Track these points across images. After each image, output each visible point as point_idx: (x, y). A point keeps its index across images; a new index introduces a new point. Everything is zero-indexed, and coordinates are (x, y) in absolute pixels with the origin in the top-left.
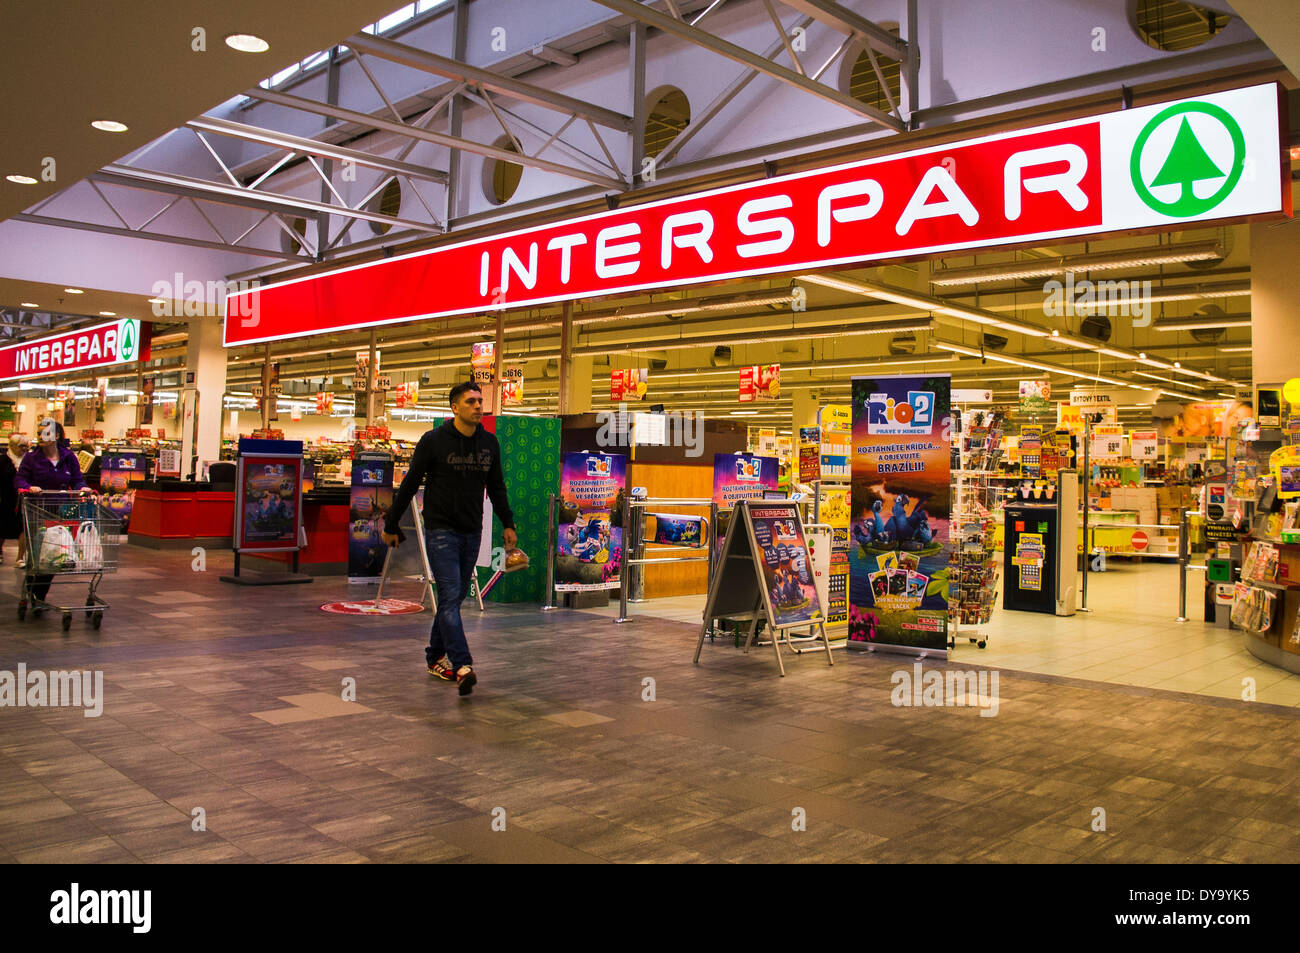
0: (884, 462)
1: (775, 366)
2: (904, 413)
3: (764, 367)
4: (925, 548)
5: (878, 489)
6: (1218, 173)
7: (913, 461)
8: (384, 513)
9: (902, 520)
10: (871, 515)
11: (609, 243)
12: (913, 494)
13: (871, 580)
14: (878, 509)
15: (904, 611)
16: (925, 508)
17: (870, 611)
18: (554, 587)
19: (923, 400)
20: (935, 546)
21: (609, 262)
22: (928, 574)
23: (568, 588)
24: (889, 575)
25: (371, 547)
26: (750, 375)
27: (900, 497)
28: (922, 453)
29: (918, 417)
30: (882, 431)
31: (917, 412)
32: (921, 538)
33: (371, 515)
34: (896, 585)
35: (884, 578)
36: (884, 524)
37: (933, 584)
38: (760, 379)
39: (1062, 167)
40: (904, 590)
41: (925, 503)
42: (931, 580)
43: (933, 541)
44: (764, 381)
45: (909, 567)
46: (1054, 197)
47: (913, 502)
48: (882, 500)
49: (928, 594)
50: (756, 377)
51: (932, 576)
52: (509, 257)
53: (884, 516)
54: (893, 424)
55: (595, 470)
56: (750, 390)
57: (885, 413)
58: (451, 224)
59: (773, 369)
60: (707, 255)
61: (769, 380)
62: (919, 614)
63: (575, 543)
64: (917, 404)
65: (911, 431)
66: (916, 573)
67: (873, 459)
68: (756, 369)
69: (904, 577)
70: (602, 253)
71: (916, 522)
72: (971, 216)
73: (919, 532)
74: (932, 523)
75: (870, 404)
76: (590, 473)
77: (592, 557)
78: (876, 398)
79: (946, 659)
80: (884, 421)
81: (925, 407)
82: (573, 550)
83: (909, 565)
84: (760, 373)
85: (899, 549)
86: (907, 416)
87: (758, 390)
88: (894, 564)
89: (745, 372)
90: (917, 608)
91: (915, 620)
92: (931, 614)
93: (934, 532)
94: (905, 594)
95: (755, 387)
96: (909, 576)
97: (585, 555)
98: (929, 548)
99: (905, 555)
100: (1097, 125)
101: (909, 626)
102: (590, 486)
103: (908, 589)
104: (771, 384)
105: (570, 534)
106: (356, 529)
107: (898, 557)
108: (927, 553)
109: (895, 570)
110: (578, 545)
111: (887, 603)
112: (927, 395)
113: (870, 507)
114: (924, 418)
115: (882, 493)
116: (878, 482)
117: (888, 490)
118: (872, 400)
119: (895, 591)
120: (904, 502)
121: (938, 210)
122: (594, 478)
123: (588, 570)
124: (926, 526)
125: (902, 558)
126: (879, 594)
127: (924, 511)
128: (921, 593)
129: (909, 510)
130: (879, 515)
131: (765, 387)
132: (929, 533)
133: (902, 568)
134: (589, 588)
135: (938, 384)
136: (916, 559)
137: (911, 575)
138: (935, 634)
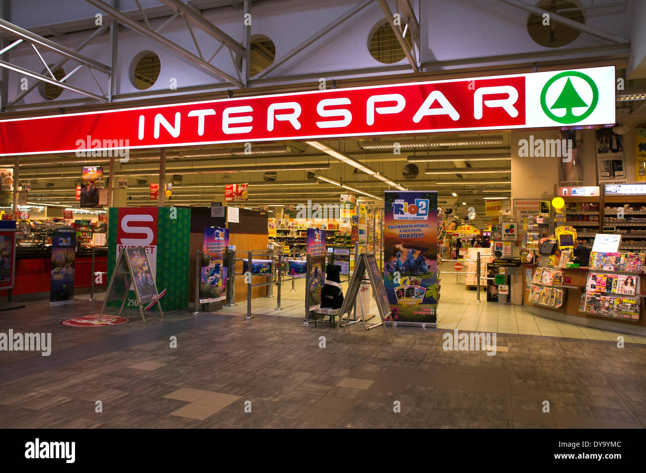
0: (403, 233)
1: (245, 184)
2: (413, 209)
3: (239, 185)
4: (424, 274)
5: (399, 246)
6: (585, 105)
7: (418, 233)
8: (71, 263)
9: (412, 261)
10: (396, 259)
11: (231, 115)
12: (417, 248)
13: (396, 291)
14: (399, 256)
15: (414, 305)
16: (425, 255)
17: (395, 306)
18: (199, 301)
19: (423, 203)
20: (429, 273)
21: (231, 126)
22: (426, 287)
23: (205, 301)
24: (405, 288)
25: (64, 283)
26: (232, 188)
27: (411, 250)
28: (423, 229)
29: (420, 211)
30: (401, 218)
31: (420, 209)
32: (421, 269)
33: (64, 265)
34: (409, 293)
35: (403, 290)
36: (403, 263)
37: (428, 291)
38: (237, 190)
39: (505, 96)
40: (414, 295)
41: (424, 253)
42: (427, 290)
43: (428, 271)
44: (239, 192)
45: (416, 284)
46: (501, 110)
47: (418, 252)
48: (401, 251)
49: (426, 297)
50: (234, 189)
51: (428, 288)
52: (159, 119)
53: (402, 260)
54: (407, 215)
55: (219, 237)
56: (231, 195)
57: (403, 209)
58: (113, 97)
59: (244, 185)
60: (297, 126)
61: (242, 191)
62: (422, 306)
63: (209, 277)
64: (420, 205)
65: (417, 218)
66: (419, 287)
67: (397, 232)
68: (234, 185)
69: (413, 289)
70: (226, 120)
71: (419, 262)
72: (455, 116)
73: (421, 267)
74: (428, 262)
75: (394, 205)
76: (216, 238)
77: (216, 283)
78: (398, 202)
79: (435, 328)
80: (402, 213)
81: (424, 207)
82: (208, 280)
83: (416, 283)
84: (237, 187)
85: (411, 275)
86: (415, 211)
87: (236, 196)
88: (408, 283)
89: (229, 186)
90: (420, 304)
91: (419, 310)
92: (428, 306)
93: (429, 267)
94: (414, 297)
95: (234, 194)
96: (416, 288)
97: (213, 283)
98: (426, 274)
99: (413, 278)
100: (524, 78)
101: (416, 313)
102: (217, 246)
103: (415, 295)
104: (243, 193)
105: (206, 272)
106: (55, 273)
107: (410, 279)
108: (425, 277)
109: (408, 286)
110: (210, 278)
111: (404, 301)
112: (425, 201)
113: (395, 255)
114: (424, 212)
115: (401, 248)
116: (400, 243)
117: (404, 247)
118: (396, 203)
119: (408, 295)
120: (413, 252)
121: (436, 112)
122: (218, 241)
123: (215, 291)
124: (425, 264)
125: (412, 280)
126: (400, 297)
127: (423, 257)
128: (422, 296)
129: (416, 256)
130: (400, 259)
131: (240, 194)
132: (426, 267)
133: (412, 284)
134: (215, 300)
135: (431, 196)
136: (420, 280)
137: (417, 288)
138: (430, 316)
